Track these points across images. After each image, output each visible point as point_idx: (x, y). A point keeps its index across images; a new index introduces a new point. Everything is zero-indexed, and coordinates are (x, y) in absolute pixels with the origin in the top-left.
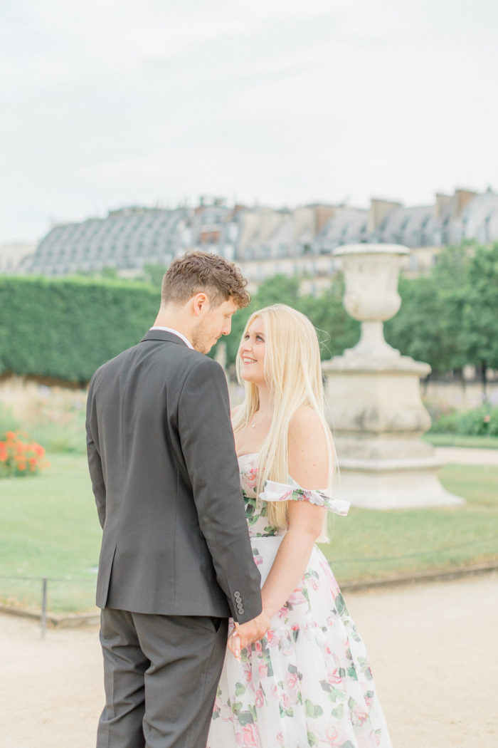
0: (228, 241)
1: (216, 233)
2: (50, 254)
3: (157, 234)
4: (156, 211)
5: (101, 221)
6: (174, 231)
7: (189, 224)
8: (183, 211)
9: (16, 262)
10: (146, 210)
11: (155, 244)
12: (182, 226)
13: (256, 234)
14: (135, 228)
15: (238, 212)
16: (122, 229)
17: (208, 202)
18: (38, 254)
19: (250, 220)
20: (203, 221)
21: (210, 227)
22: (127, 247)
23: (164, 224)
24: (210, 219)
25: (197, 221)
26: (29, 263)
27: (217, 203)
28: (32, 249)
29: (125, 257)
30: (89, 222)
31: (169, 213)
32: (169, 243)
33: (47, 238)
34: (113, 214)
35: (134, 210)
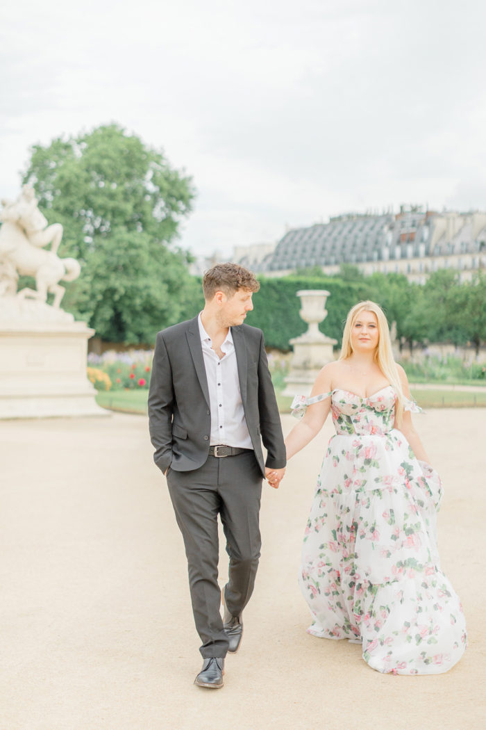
0: (422, 240)
1: (413, 234)
2: (286, 253)
3: (367, 235)
4: (366, 217)
5: (324, 227)
6: (379, 233)
7: (391, 228)
8: (387, 217)
9: (260, 260)
10: (359, 216)
11: (365, 244)
12: (386, 229)
13: (444, 235)
14: (350, 231)
15: (429, 217)
16: (340, 233)
17: (407, 209)
18: (277, 253)
19: (439, 223)
20: (403, 225)
21: (408, 229)
22: (344, 246)
23: (372, 228)
24: (408, 224)
25: (398, 225)
26: (270, 260)
27: (414, 210)
28: (272, 249)
29: (343, 254)
30: (315, 227)
31: (377, 218)
32: (376, 242)
33: (283, 240)
34: (333, 220)
35: (350, 217)
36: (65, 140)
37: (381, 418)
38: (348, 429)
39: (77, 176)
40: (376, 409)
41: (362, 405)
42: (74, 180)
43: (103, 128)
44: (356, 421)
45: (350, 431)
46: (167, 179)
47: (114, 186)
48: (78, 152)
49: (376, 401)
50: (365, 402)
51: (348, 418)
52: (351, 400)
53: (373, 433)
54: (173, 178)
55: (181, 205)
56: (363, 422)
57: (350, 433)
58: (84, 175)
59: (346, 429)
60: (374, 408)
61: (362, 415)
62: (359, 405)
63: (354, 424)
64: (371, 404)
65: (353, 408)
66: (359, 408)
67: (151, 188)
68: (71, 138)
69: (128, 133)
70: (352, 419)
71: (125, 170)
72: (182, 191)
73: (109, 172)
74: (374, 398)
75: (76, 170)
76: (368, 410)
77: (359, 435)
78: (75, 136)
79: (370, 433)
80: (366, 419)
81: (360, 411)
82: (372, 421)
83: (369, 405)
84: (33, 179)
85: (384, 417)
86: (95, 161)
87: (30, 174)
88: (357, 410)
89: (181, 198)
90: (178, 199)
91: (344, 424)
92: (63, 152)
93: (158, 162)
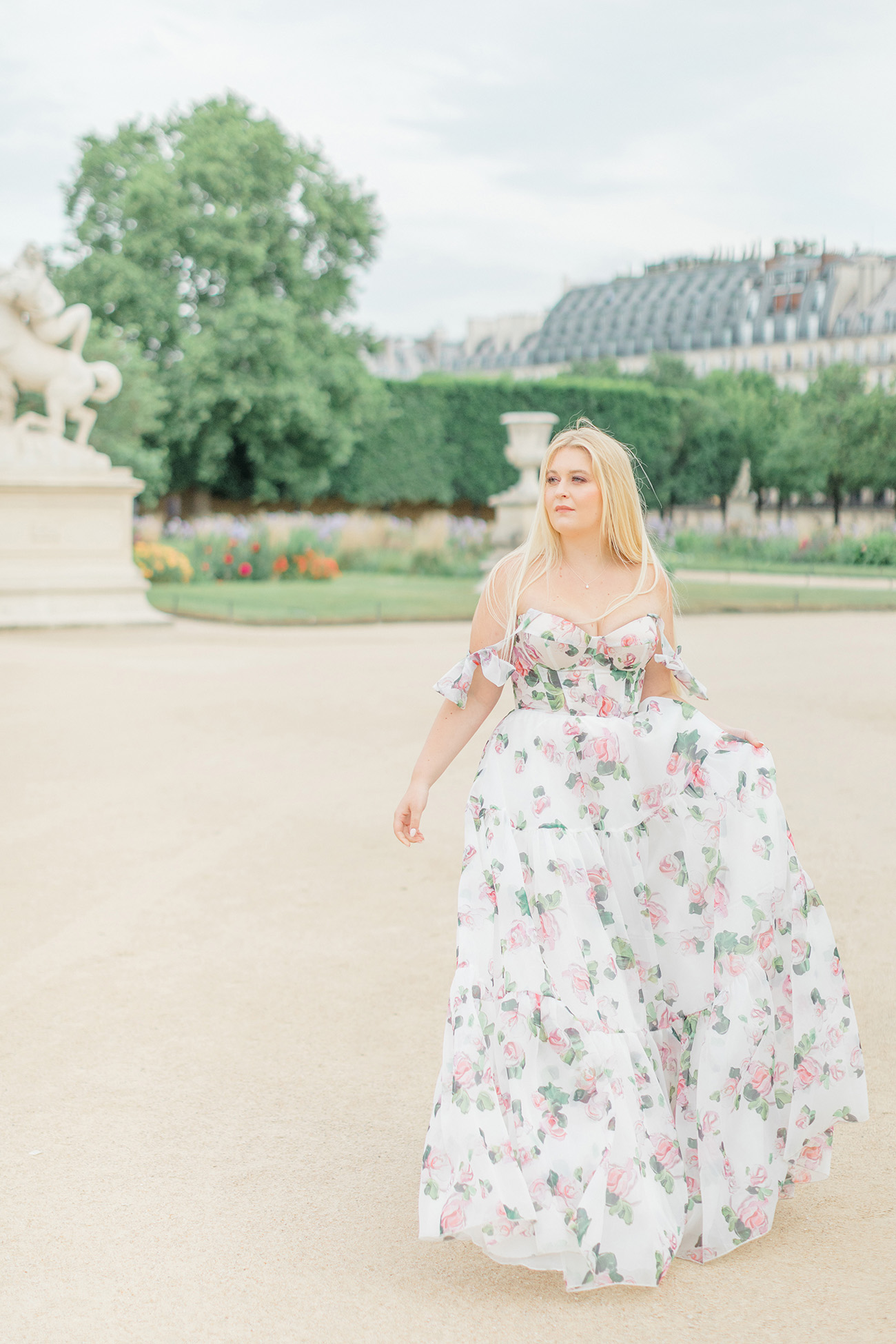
0: (813, 308)
1: (796, 296)
2: (563, 331)
3: (712, 299)
4: (710, 264)
5: (633, 282)
6: (734, 295)
7: (758, 285)
8: (750, 263)
9: (515, 346)
10: (699, 263)
11: (709, 314)
12: (747, 286)
13: (853, 298)
14: (682, 291)
15: (827, 263)
16: (663, 294)
17: (789, 249)
18: (546, 332)
19: (845, 277)
20: (778, 279)
21: (788, 287)
22: (669, 319)
23: (722, 286)
24: (789, 276)
25: (770, 279)
26: (533, 345)
27: (801, 251)
28: (538, 325)
29: (667, 334)
30: (617, 283)
31: (731, 266)
32: (729, 312)
33: (558, 308)
34: (651, 269)
35: (681, 263)
36: (143, 126)
37: (622, 682)
38: (551, 698)
39: (164, 194)
40: (616, 663)
41: (587, 652)
42: (159, 200)
43: (213, 104)
44: (570, 683)
45: (555, 703)
46: (328, 199)
47: (233, 214)
48: (166, 149)
49: (619, 644)
50: (594, 645)
51: (553, 675)
52: (565, 635)
53: (603, 712)
54: (340, 197)
55: (356, 249)
56: (584, 687)
57: (554, 707)
58: (177, 190)
59: (546, 699)
60: (611, 660)
61: (585, 672)
62: (582, 648)
63: (565, 689)
64: (607, 649)
65: (569, 653)
66: (581, 655)
67: (300, 215)
68: (153, 124)
69: (257, 114)
70: (563, 677)
71: (250, 182)
72: (358, 222)
73: (221, 186)
74: (615, 638)
75: (161, 182)
76: (597, 663)
77: (573, 712)
78: (161, 118)
79: (596, 711)
80: (593, 680)
81: (582, 663)
82: (603, 687)
83: (602, 651)
84: (86, 201)
85: (628, 682)
86: (194, 167)
87: (79, 188)
88: (576, 659)
89: (356, 234)
90: (348, 237)
91: (540, 688)
92: (138, 148)
93: (311, 168)
